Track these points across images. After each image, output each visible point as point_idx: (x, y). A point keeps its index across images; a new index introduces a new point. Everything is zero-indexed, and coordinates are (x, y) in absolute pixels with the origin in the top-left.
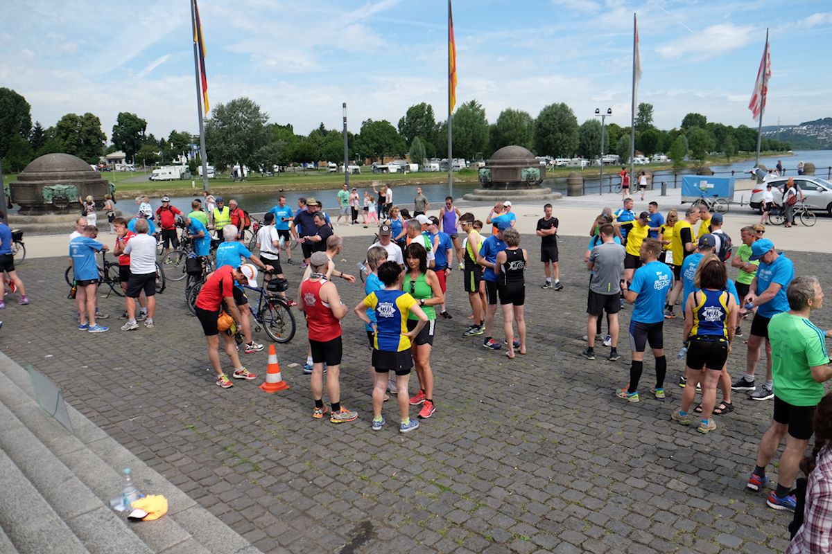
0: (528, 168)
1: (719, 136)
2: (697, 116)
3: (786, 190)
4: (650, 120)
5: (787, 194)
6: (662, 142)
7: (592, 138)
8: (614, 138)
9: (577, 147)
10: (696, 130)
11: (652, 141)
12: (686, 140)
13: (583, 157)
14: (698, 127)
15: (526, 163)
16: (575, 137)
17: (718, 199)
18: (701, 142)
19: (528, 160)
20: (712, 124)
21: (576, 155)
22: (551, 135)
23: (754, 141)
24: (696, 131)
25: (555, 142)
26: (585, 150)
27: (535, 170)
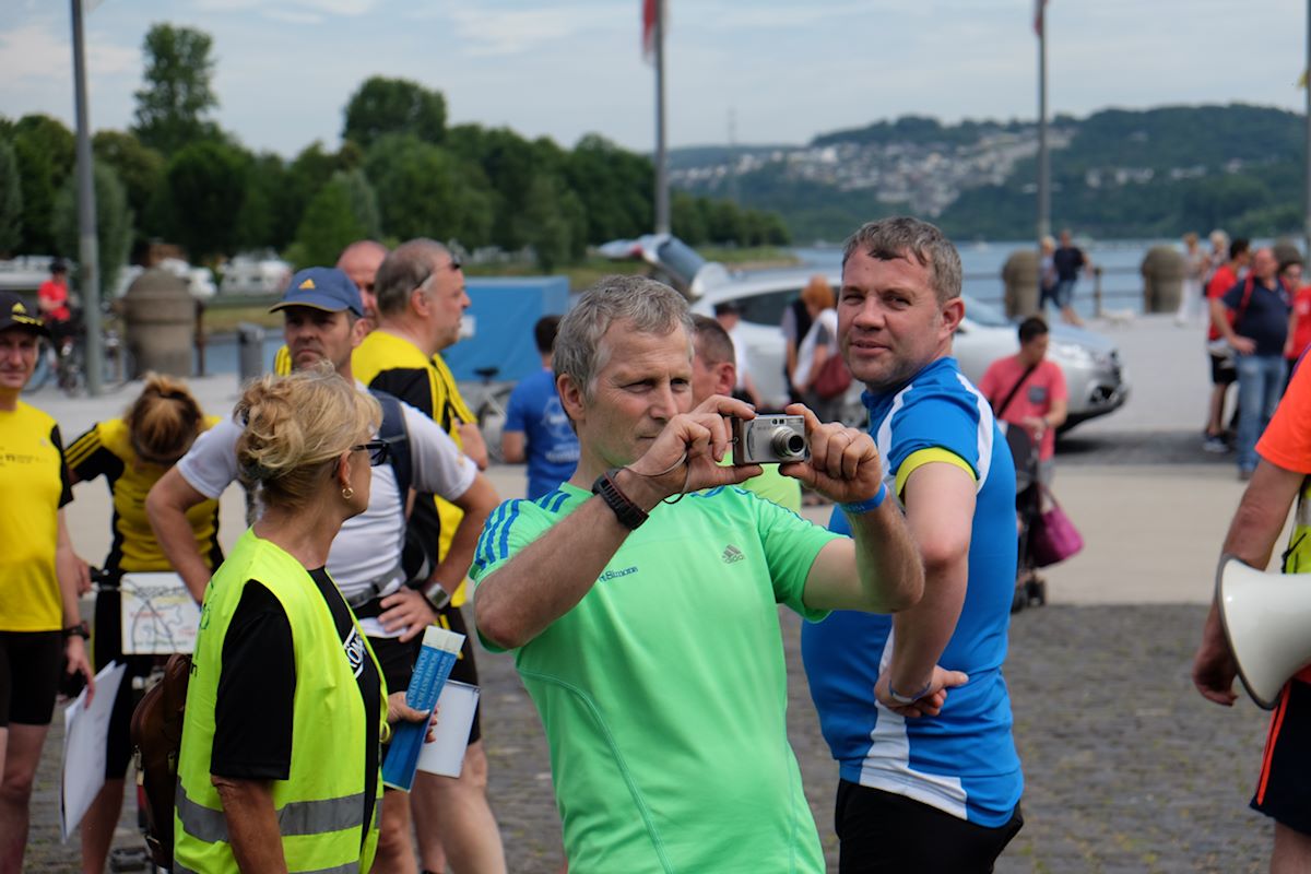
1: (502, 178)
2: (404, 91)
3: (803, 324)
4: (202, 100)
5: (809, 342)
6: (265, 203)
10: (414, 153)
12: (370, 194)
14: (411, 138)
17: (495, 387)
18: (431, 204)
20: (470, 133)
23: (643, 205)
24: (406, 152)
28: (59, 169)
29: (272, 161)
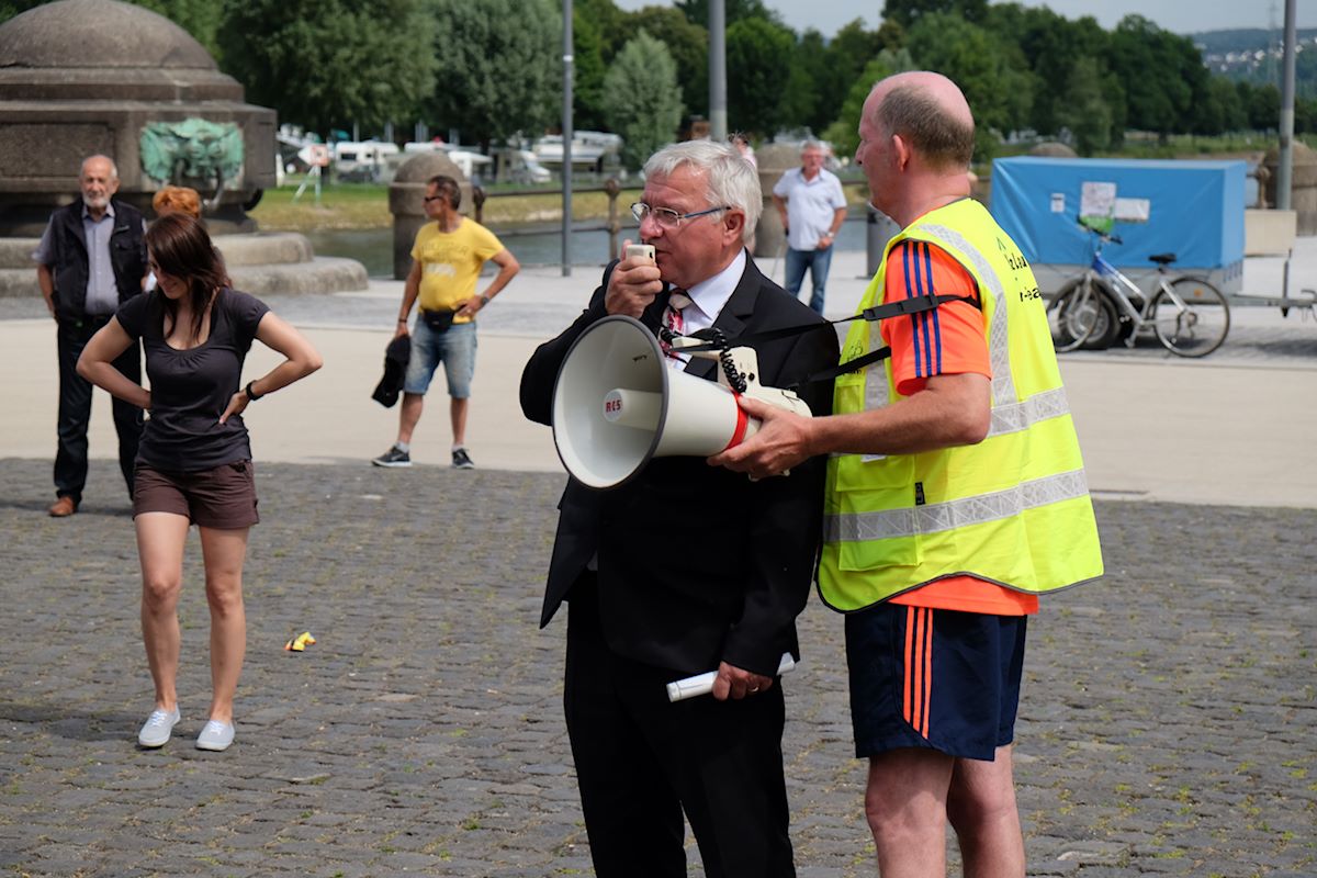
0: (179, 117)
1: (1040, 61)
6: (807, 78)
7: (494, 46)
8: (597, 57)
9: (429, 86)
11: (767, 72)
13: (453, 134)
14: (955, 17)
15: (166, 93)
16: (417, 36)
17: (1172, 276)
19: (176, 78)
21: (421, 129)
22: (302, 25)
24: (951, 31)
25: (325, 59)
26: (462, 101)
27: (216, 130)
28: (607, 44)
29: (813, 37)
